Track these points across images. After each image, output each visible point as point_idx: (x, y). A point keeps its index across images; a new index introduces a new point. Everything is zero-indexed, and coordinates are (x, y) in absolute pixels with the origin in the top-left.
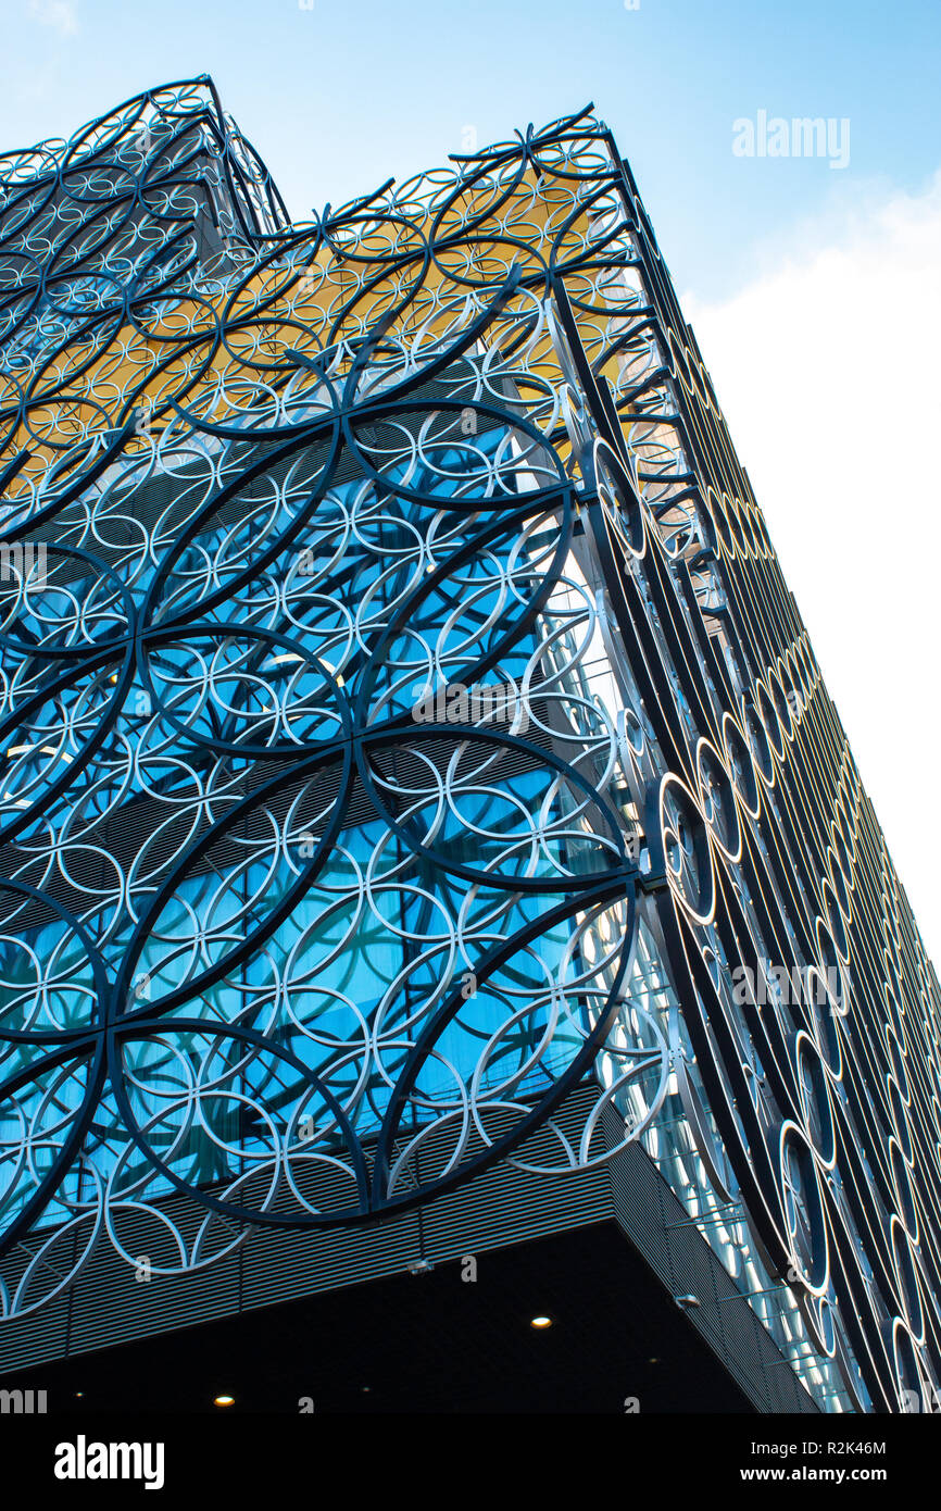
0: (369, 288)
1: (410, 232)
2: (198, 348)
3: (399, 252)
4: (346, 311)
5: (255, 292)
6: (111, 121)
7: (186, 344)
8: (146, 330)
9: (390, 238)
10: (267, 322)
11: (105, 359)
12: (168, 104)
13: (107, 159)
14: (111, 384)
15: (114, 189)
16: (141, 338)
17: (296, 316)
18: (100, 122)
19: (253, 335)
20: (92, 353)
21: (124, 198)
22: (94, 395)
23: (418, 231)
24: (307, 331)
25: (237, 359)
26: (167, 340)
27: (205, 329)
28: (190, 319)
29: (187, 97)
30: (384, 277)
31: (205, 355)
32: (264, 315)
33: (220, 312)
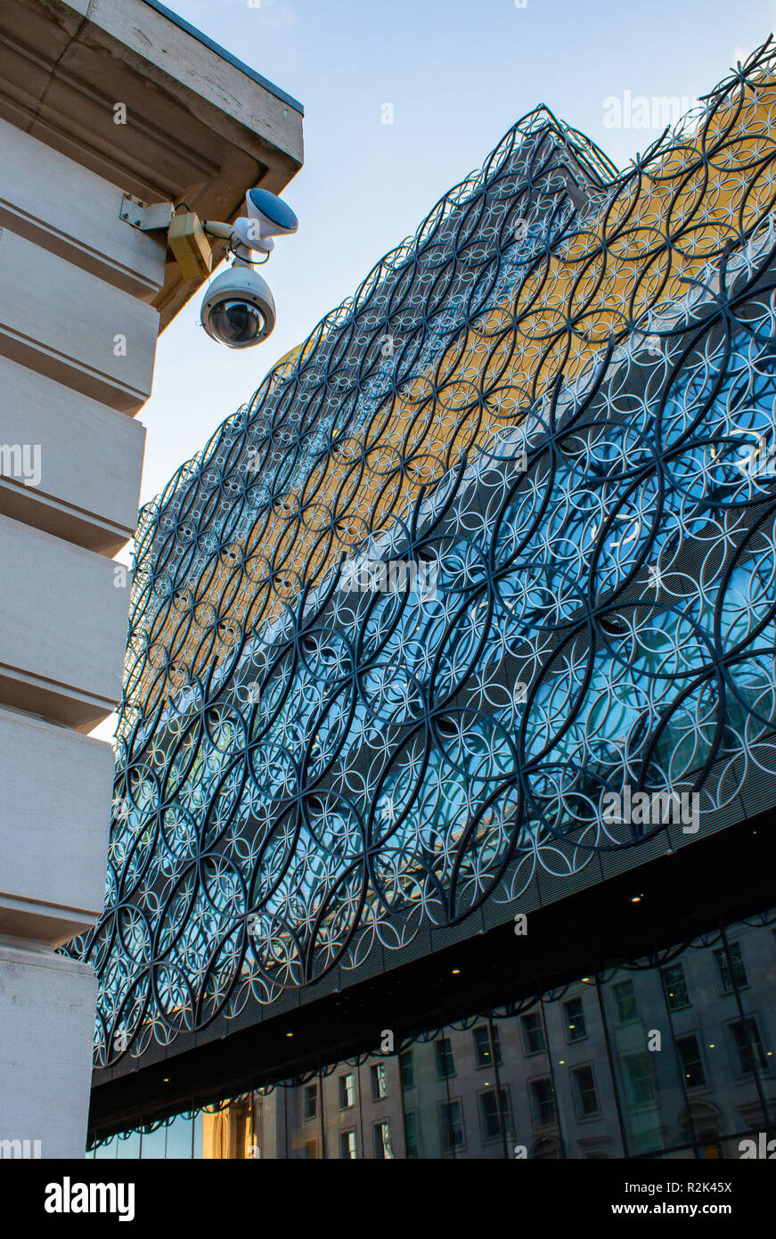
0: (678, 194)
1: (689, 152)
2: (596, 260)
3: (688, 166)
4: (670, 211)
5: (615, 218)
6: (500, 150)
7: (588, 260)
8: (564, 259)
9: (680, 161)
10: (628, 232)
11: (547, 283)
12: (527, 128)
13: (506, 172)
14: (555, 296)
15: (516, 187)
16: (562, 265)
17: (642, 224)
18: (495, 152)
19: (622, 243)
20: (539, 283)
21: (524, 190)
22: (550, 304)
23: (694, 150)
24: (652, 229)
25: (619, 258)
26: (578, 261)
27: (594, 248)
28: (585, 246)
29: (535, 120)
30: (684, 184)
31: (601, 262)
32: (625, 229)
33: (600, 235)
